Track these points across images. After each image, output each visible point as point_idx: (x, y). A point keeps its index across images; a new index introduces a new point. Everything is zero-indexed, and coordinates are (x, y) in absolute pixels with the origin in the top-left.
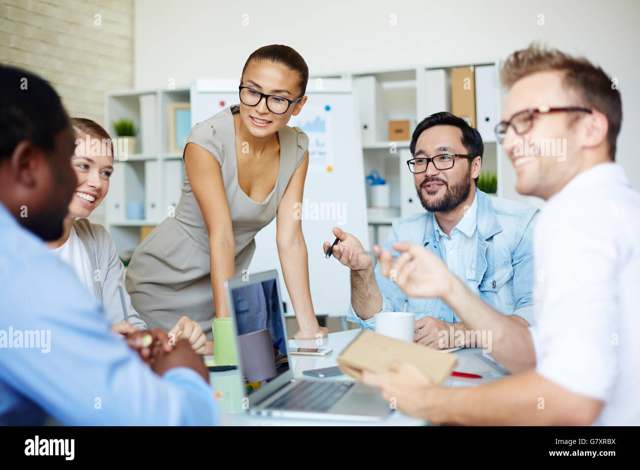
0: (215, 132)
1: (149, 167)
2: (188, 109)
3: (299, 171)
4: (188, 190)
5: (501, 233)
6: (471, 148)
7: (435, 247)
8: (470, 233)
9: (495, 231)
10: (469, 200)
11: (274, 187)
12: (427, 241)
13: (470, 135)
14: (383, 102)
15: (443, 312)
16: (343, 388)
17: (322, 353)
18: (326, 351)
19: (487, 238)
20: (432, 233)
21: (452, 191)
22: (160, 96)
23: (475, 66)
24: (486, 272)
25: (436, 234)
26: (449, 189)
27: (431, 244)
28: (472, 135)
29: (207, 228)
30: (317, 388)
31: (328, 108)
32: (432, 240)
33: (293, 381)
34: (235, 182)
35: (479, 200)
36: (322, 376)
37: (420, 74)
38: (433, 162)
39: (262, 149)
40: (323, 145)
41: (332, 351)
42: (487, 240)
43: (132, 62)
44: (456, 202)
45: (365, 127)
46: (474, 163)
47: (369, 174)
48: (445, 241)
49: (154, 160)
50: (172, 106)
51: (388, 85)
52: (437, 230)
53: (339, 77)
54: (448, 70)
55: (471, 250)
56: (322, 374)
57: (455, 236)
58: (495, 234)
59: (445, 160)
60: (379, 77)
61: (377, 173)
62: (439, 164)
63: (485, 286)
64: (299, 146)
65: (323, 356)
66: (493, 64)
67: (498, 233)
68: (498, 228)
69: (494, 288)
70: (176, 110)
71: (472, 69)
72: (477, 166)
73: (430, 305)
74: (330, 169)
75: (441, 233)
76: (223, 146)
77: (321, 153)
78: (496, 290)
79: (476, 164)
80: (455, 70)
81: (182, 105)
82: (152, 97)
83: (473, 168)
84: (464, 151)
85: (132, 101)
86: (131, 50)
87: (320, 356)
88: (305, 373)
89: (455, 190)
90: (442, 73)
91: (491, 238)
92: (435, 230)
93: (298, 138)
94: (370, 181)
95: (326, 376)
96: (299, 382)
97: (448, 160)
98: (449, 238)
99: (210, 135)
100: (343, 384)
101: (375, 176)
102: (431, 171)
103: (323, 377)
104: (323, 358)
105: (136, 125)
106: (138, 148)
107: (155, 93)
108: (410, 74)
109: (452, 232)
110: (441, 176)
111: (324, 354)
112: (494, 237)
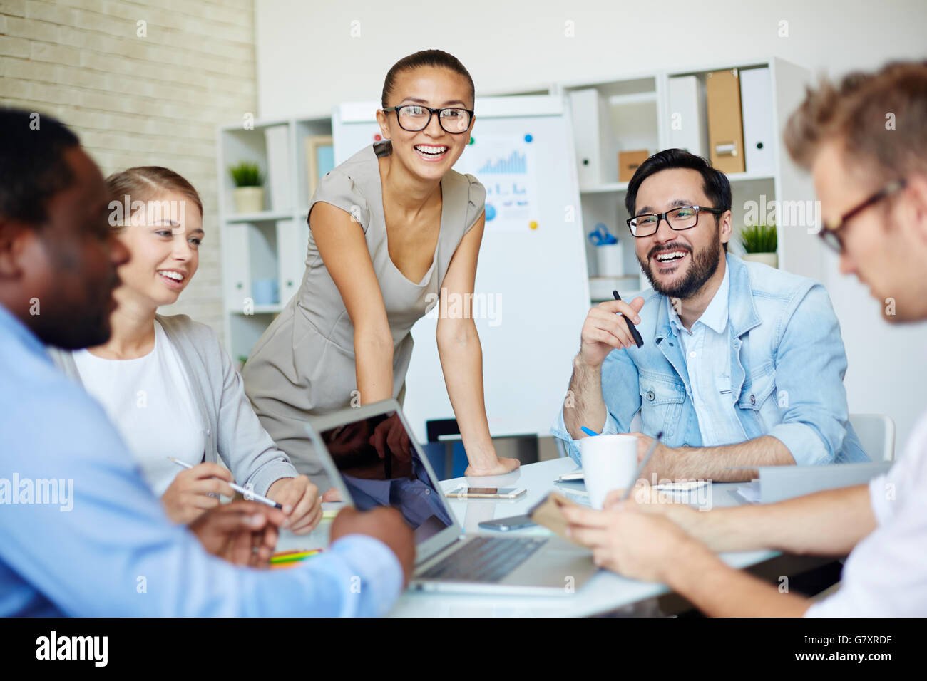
0: (354, 185)
1: (282, 228)
2: (330, 145)
3: (470, 238)
4: (314, 265)
5: (761, 326)
6: (717, 199)
7: (671, 345)
8: (719, 327)
9: (751, 324)
10: (717, 274)
11: (432, 262)
12: (659, 337)
13: (715, 180)
14: (610, 124)
15: (689, 435)
16: (530, 546)
17: (512, 495)
18: (516, 492)
19: (741, 334)
20: (667, 324)
21: (697, 262)
22: (293, 127)
23: (740, 69)
24: (745, 382)
25: (672, 325)
26: (694, 258)
27: (665, 341)
28: (718, 181)
29: (350, 320)
30: (494, 547)
31: (529, 139)
32: (665, 335)
33: (462, 537)
34: (384, 252)
35: (732, 276)
36: (504, 528)
37: (662, 83)
38: (666, 219)
39: (417, 210)
40: (524, 191)
41: (526, 491)
42: (740, 338)
43: (254, 79)
44: (702, 278)
45: (586, 162)
46: (722, 220)
47: (592, 229)
48: (685, 337)
49: (289, 219)
50: (311, 140)
51: (617, 100)
52: (673, 322)
53: (545, 92)
54: (701, 76)
55: (723, 351)
56: (504, 525)
57: (698, 332)
58: (752, 329)
59: (683, 218)
60: (604, 89)
61: (605, 228)
62: (675, 224)
63: (744, 402)
64: (470, 202)
65: (512, 498)
66: (765, 66)
67: (755, 327)
68: (755, 320)
69: (754, 404)
70: (317, 146)
71: (735, 73)
72: (726, 225)
73: (671, 426)
74: (534, 226)
75: (679, 326)
76: (367, 205)
77: (520, 204)
78: (756, 408)
79: (725, 222)
80: (711, 75)
81: (322, 139)
82: (283, 130)
83: (722, 228)
84: (708, 204)
85: (257, 137)
86: (253, 62)
87: (508, 498)
88: (483, 525)
89: (702, 259)
90: (692, 80)
91: (747, 334)
92: (671, 321)
93: (471, 191)
94: (595, 239)
95: (510, 529)
96: (471, 538)
97: (687, 217)
98: (690, 334)
99: (347, 191)
100: (531, 540)
101: (602, 232)
102: (664, 234)
103: (507, 531)
104: (513, 502)
105: (261, 171)
106: (266, 204)
107: (286, 124)
108: (647, 84)
109: (693, 326)
110: (680, 240)
111: (513, 496)
112: (750, 333)
